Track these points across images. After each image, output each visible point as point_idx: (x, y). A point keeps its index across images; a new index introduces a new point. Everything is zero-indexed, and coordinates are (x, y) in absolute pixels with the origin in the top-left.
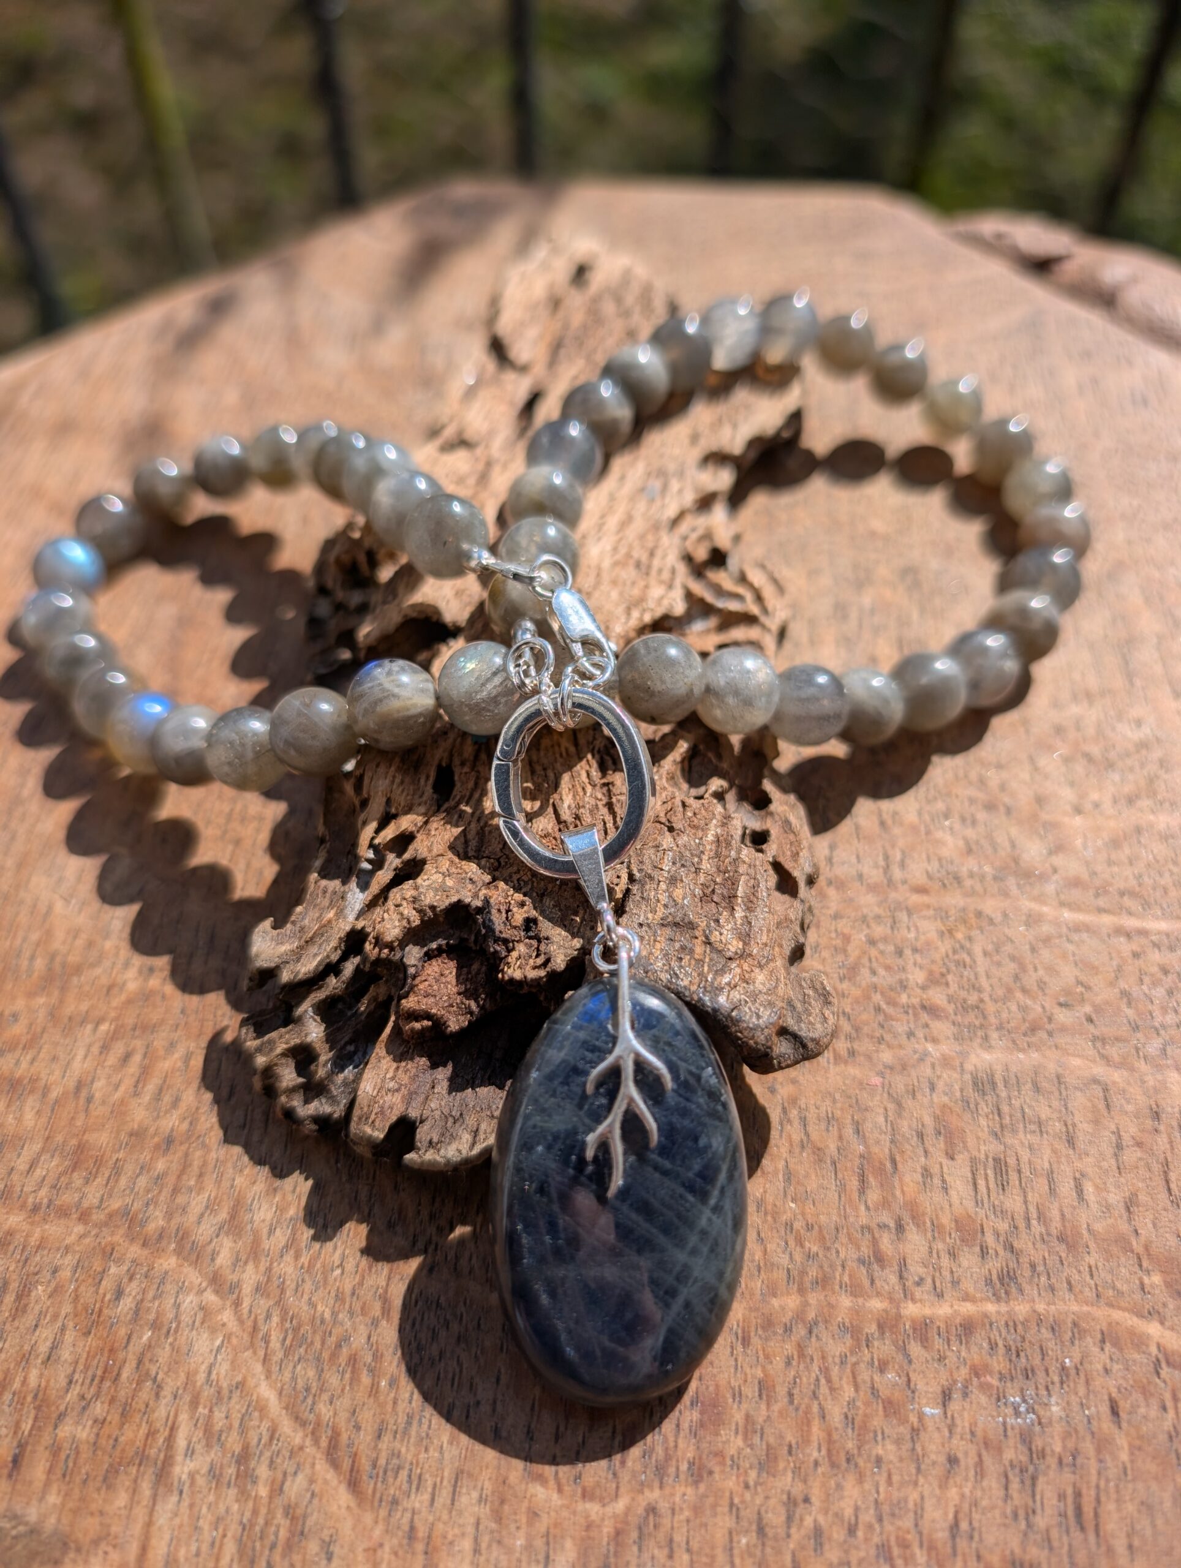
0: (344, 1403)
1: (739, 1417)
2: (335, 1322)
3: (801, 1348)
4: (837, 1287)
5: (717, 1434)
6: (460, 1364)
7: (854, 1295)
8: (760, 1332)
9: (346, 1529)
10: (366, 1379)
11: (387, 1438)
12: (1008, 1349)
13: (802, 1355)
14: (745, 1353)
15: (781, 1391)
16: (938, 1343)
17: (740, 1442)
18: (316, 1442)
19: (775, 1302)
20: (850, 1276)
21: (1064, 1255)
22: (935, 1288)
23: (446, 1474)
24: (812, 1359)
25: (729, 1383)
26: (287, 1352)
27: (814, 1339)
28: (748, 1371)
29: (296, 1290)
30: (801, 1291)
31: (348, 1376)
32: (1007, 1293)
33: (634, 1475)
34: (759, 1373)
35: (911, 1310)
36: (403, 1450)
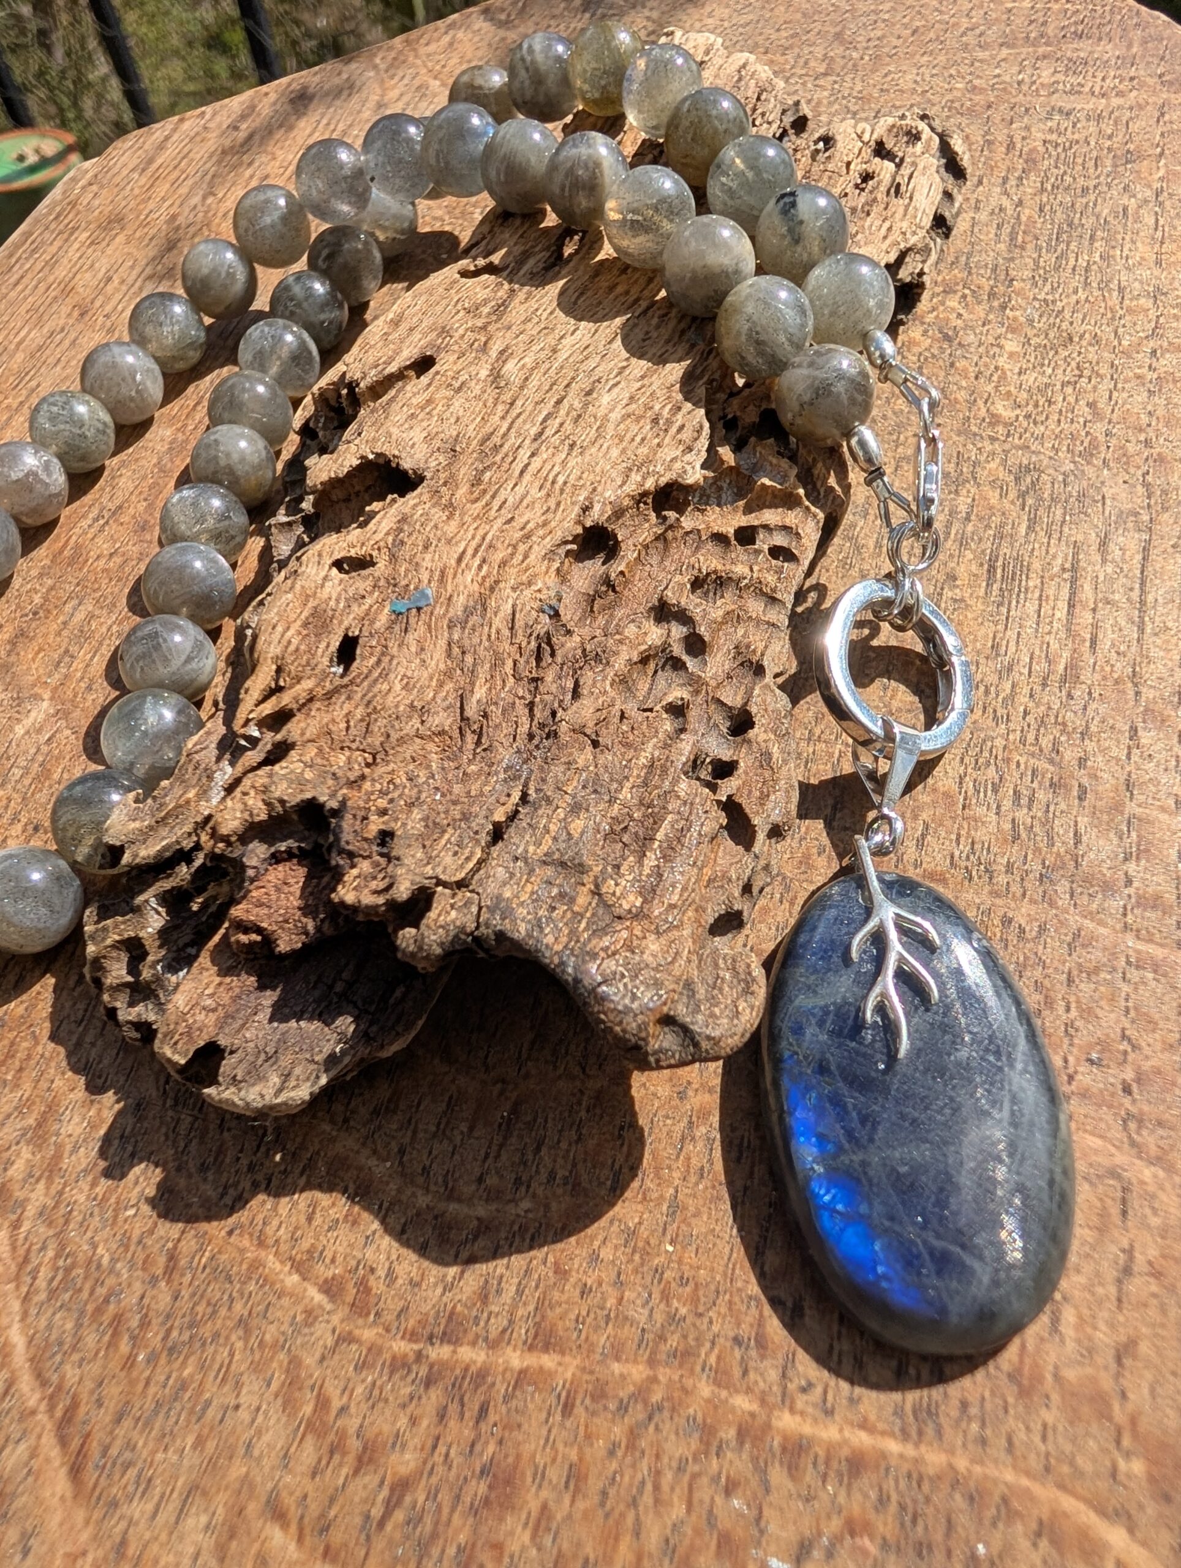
0: (95, 1369)
1: (534, 1506)
2: (112, 1270)
3: (633, 1435)
4: (698, 1368)
5: (501, 1519)
6: (232, 1355)
7: (717, 1383)
8: (588, 1401)
9: (54, 1521)
10: (124, 1347)
11: (127, 1423)
12: (902, 1507)
13: (631, 1446)
14: (562, 1425)
15: (594, 1485)
16: (810, 1476)
17: (526, 1537)
18: (51, 1409)
19: (616, 1367)
20: (719, 1358)
21: (1011, 1400)
22: (825, 1401)
23: (179, 1484)
24: (643, 1452)
25: (534, 1456)
26: (52, 1294)
27: (651, 1428)
28: (560, 1447)
29: (81, 1225)
30: (652, 1362)
31: (107, 1338)
32: (920, 1433)
33: (391, 1544)
34: (573, 1455)
35: (786, 1421)
36: (140, 1444)
